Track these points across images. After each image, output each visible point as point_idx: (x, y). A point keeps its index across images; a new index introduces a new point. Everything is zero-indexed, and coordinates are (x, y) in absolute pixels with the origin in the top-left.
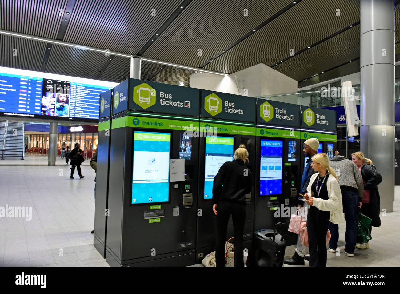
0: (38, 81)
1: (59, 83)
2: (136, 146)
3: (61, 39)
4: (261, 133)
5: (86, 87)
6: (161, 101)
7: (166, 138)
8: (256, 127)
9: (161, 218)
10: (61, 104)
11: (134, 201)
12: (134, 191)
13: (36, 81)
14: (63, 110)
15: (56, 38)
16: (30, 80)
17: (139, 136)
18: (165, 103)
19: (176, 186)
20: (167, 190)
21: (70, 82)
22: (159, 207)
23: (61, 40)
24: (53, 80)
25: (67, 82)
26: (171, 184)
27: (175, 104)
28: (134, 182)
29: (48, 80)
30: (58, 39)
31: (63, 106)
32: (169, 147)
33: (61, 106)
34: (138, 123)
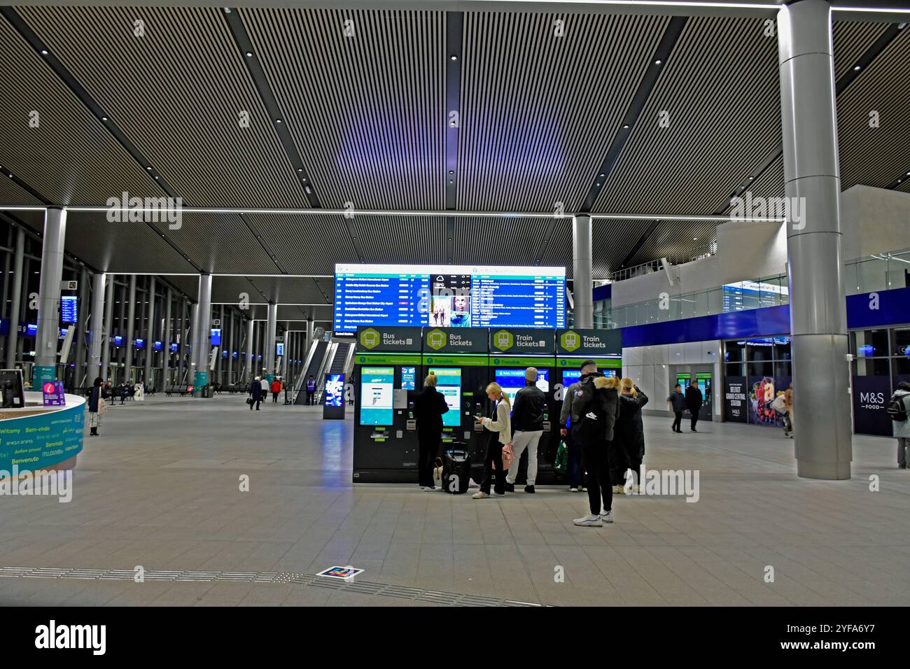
0: (423, 280)
1: (454, 279)
2: (363, 379)
3: (453, 207)
4: (495, 363)
5: (495, 281)
6: (384, 341)
7: (390, 371)
8: (489, 357)
9: (386, 439)
10: (458, 313)
11: (362, 422)
12: (362, 414)
13: (420, 279)
14: (461, 323)
15: (445, 208)
16: (412, 280)
17: (366, 371)
18: (388, 342)
19: (400, 412)
20: (391, 415)
21: (470, 276)
22: (383, 429)
23: (453, 209)
24: (444, 276)
25: (466, 276)
26: (395, 411)
27: (397, 342)
28: (362, 408)
29: (438, 275)
30: (448, 209)
31: (462, 316)
32: (392, 380)
33: (458, 316)
34: (365, 360)
